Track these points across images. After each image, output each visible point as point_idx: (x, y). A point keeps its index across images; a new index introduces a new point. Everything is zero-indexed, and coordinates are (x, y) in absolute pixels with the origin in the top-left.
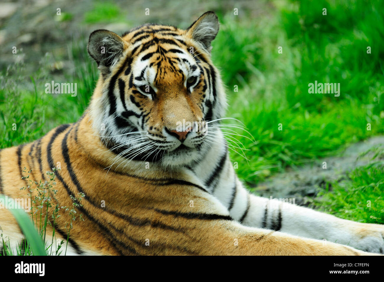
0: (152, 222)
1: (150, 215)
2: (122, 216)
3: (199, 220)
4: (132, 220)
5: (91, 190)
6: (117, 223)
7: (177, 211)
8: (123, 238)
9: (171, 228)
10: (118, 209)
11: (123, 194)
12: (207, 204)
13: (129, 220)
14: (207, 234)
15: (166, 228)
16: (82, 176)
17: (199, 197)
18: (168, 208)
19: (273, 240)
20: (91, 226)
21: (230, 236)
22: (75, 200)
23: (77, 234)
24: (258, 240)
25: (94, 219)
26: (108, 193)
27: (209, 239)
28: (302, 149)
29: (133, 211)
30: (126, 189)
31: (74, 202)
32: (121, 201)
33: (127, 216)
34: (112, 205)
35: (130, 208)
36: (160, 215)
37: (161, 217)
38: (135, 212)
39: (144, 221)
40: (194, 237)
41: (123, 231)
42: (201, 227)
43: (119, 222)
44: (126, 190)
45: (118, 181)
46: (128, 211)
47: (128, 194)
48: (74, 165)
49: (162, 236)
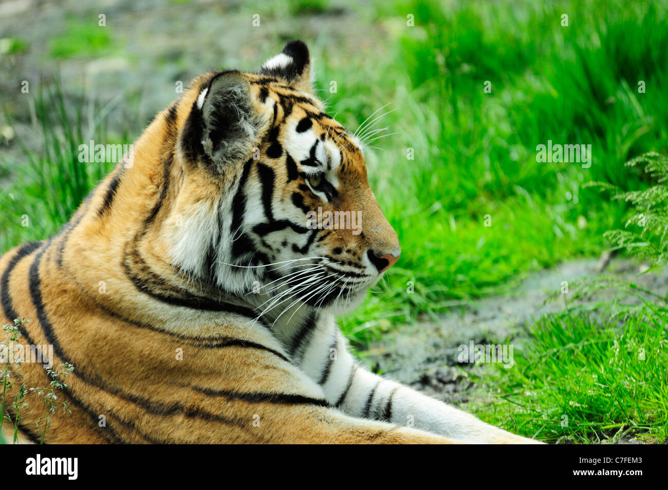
0: (186, 408)
1: (184, 396)
2: (133, 398)
3: (270, 404)
4: (151, 405)
5: (79, 354)
6: (123, 410)
7: (233, 390)
8: (134, 436)
9: (220, 419)
10: (126, 387)
11: (139, 360)
12: (286, 379)
13: (146, 405)
14: (284, 428)
15: (211, 419)
16: (64, 329)
17: (274, 368)
18: (217, 385)
19: (398, 439)
20: (77, 417)
21: (323, 432)
22: (55, 377)
23: (52, 432)
24: (372, 438)
25: (83, 404)
26: (111, 357)
27: (287, 438)
28: (445, 282)
29: (152, 389)
30: (144, 350)
31: (54, 380)
32: (133, 372)
33: (142, 399)
34: (116, 379)
35: (149, 384)
36: (201, 396)
37: (202, 400)
38: (156, 391)
39: (172, 407)
40: (259, 434)
41: (134, 425)
42: (274, 416)
43: (128, 409)
44: (143, 353)
45: (132, 337)
46: (144, 390)
47: (148, 359)
48: (49, 308)
49: (203, 432)
